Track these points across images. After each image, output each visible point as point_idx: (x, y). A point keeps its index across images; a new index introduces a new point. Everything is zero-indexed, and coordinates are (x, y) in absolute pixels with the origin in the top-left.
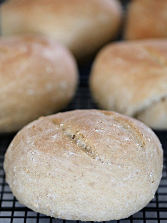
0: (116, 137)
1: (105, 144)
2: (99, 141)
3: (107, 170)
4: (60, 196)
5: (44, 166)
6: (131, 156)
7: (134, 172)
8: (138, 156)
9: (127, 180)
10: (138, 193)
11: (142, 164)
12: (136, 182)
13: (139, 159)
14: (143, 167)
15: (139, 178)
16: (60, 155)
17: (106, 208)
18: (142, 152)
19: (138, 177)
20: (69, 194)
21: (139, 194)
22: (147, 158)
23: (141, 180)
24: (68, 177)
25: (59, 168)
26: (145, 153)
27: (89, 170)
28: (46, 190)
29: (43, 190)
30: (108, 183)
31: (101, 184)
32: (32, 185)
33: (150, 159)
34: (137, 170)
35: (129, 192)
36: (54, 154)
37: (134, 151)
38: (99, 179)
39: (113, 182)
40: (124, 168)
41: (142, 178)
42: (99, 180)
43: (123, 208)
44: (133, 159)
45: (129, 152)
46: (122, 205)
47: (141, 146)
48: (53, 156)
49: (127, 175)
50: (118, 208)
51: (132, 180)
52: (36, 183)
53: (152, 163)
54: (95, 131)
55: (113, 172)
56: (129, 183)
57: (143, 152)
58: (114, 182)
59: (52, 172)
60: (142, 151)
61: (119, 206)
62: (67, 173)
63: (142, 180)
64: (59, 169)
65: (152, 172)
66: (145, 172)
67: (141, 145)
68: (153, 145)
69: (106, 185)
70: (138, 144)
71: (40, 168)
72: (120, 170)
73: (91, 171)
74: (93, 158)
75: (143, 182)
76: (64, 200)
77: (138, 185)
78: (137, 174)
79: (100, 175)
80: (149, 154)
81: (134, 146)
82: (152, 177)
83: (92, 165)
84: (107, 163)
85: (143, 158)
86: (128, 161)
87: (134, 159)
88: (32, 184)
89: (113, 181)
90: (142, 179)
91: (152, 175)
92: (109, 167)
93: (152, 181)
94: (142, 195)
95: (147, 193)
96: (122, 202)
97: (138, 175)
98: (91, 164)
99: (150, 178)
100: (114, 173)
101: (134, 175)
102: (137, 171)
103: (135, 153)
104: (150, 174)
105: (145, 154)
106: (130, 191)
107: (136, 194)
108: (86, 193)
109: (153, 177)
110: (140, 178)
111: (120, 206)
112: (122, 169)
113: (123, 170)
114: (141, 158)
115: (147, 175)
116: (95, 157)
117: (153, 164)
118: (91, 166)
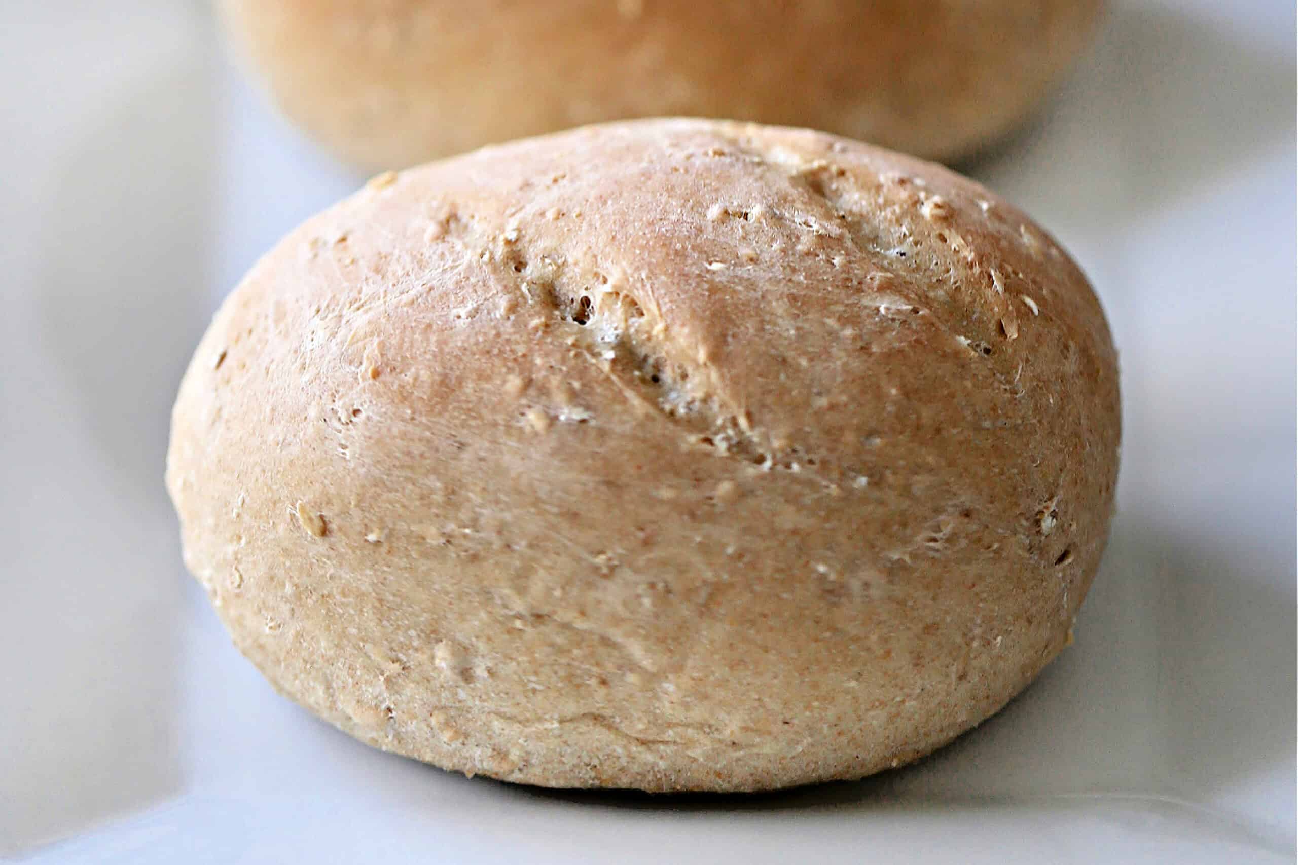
0: (836, 303)
1: (773, 352)
2: (734, 336)
3: (790, 509)
4: (514, 663)
5: (417, 491)
6: (927, 414)
7: (950, 510)
8: (968, 413)
9: (907, 559)
10: (978, 631)
11: (994, 462)
12: (964, 567)
13: (978, 429)
14: (1002, 473)
15: (979, 540)
16: (508, 427)
17: (786, 726)
18: (992, 384)
19: (975, 536)
20: (569, 651)
21: (984, 633)
22: (1023, 418)
23: (992, 555)
24: (558, 554)
25: (506, 503)
26: (1008, 387)
27: (681, 514)
28: (433, 632)
29: (413, 633)
30: (798, 585)
31: (758, 588)
32: (347, 605)
33: (1040, 421)
34: (966, 498)
35: (921, 626)
36: (472, 423)
37: (948, 385)
38: (746, 560)
39: (823, 577)
40: (890, 487)
41: (1000, 541)
42: (741, 565)
43: (892, 718)
44: (938, 431)
45: (916, 391)
46: (883, 704)
47: (987, 351)
48: (465, 431)
49: (908, 531)
50: (860, 720)
51: (937, 555)
52: (370, 590)
53: (1057, 442)
54: (708, 271)
55: (827, 519)
56: (916, 574)
57: (996, 384)
58: (832, 577)
59: (465, 527)
60: (990, 381)
61: (867, 710)
62: (553, 534)
63: (995, 552)
64: (502, 510)
65: (1055, 500)
66: (1017, 505)
67: (984, 344)
68: (1056, 332)
69: (785, 596)
70: (963, 341)
71: (391, 503)
72: (864, 500)
73: (693, 516)
74: (702, 436)
75: (1006, 565)
76: (539, 687)
77: (974, 585)
78: (966, 520)
79: (748, 538)
80: (1033, 393)
81: (945, 355)
82: (1057, 527)
83: (697, 480)
84: (788, 466)
85: (999, 424)
86: (911, 445)
87: (944, 433)
88: (344, 595)
89: (822, 568)
90: (996, 546)
91: (1054, 515)
92: (796, 488)
93: (1056, 550)
94: (999, 639)
95: (1030, 622)
96: (883, 686)
97: (973, 527)
98: (695, 472)
99: (1043, 538)
100: (827, 526)
101: (951, 526)
102: (968, 505)
103: (952, 396)
104: (1041, 512)
105: (1008, 395)
106: (929, 620)
107: (965, 635)
108: (669, 641)
109: (1062, 529)
110: (986, 541)
111: (873, 707)
112: (876, 493)
113: (882, 503)
114: (987, 424)
115: (1027, 519)
116: (713, 429)
117: (1061, 451)
118: (695, 487)
